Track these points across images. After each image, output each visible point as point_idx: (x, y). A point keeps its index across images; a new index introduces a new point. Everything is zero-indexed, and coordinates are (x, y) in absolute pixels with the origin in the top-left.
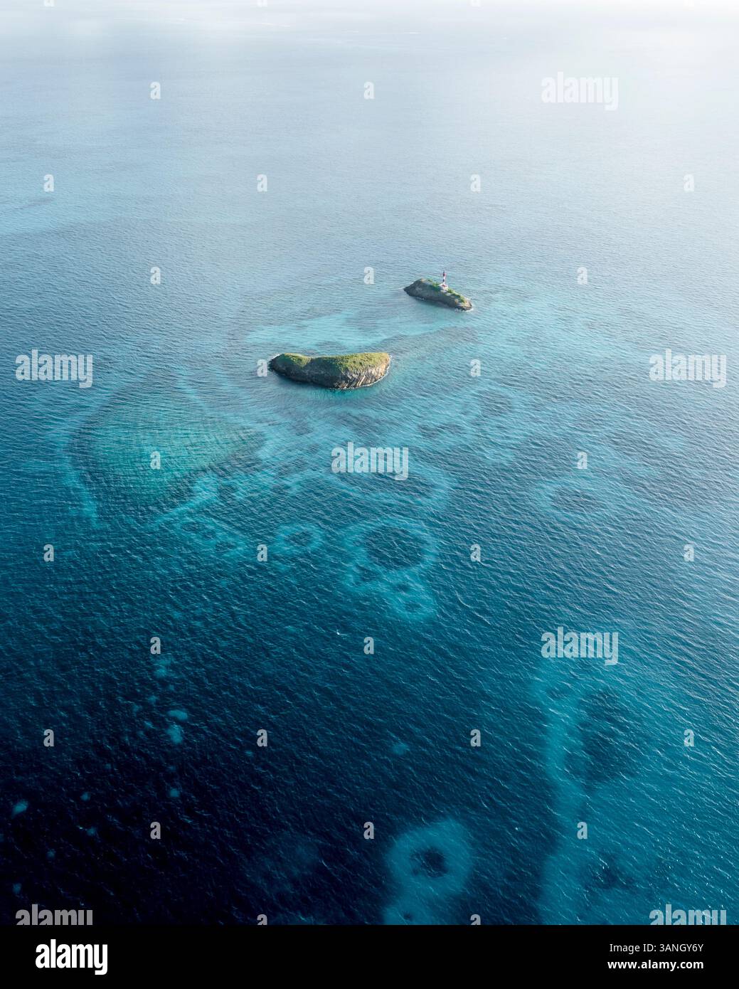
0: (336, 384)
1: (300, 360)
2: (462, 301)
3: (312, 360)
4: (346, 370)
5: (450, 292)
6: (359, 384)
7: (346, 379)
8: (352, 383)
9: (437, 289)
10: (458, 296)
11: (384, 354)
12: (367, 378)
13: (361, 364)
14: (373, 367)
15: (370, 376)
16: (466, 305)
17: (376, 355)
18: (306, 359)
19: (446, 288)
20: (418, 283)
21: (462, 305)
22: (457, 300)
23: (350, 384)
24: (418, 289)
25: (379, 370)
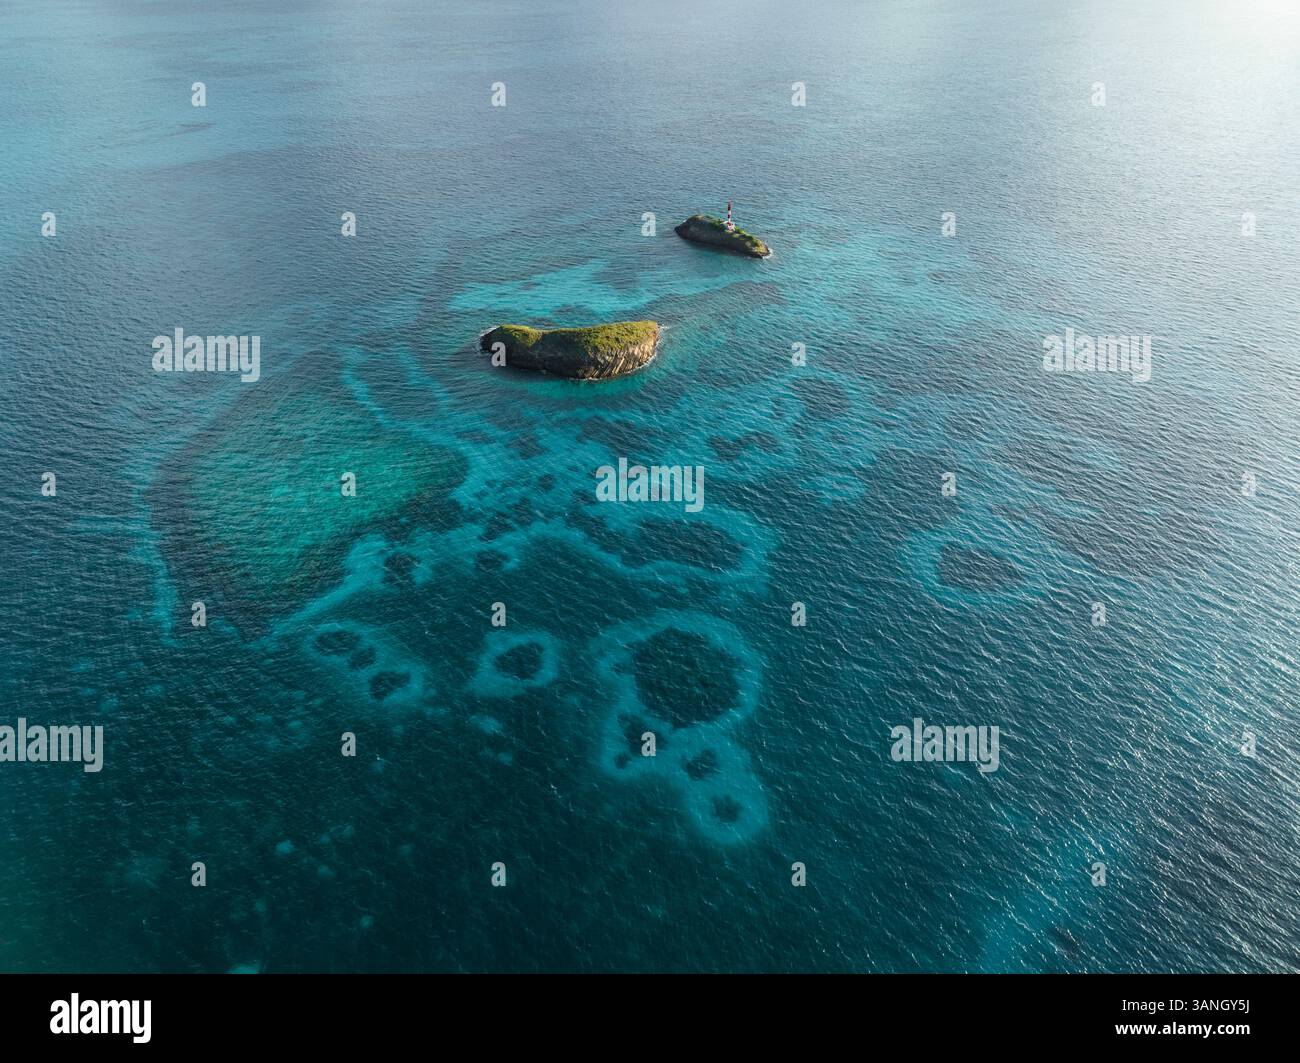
0: (580, 372)
1: (526, 335)
2: (756, 245)
3: (544, 335)
4: (596, 349)
5: (737, 232)
6: (616, 371)
7: (595, 363)
8: (604, 369)
9: (721, 228)
10: (750, 238)
11: (651, 324)
12: (627, 362)
13: (617, 339)
14: (635, 344)
15: (631, 358)
16: (762, 249)
17: (639, 325)
18: (535, 332)
19: (733, 227)
20: (693, 221)
21: (755, 250)
22: (748, 244)
23: (602, 371)
24: (692, 229)
25: (646, 349)
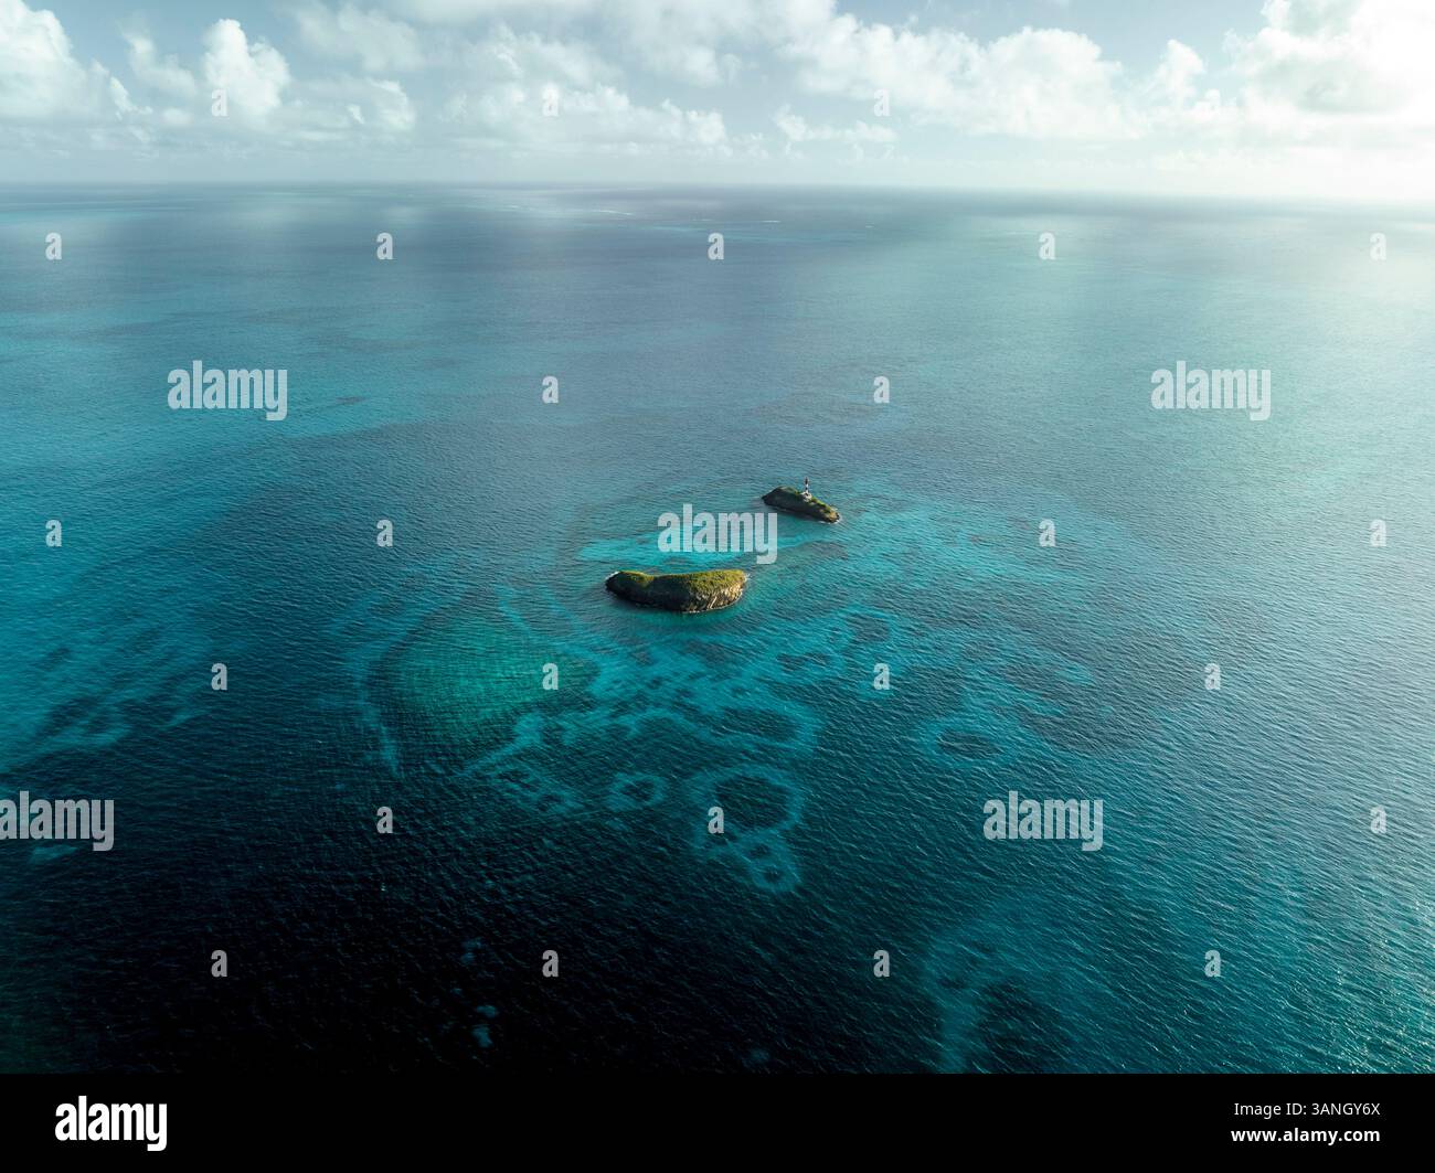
0: (683, 607)
1: (642, 578)
2: (828, 512)
3: (656, 579)
4: (695, 590)
5: (813, 501)
6: (710, 606)
7: (695, 601)
8: (701, 605)
9: (801, 498)
10: (823, 507)
11: (738, 572)
12: (719, 600)
13: (712, 583)
14: (725, 586)
15: (722, 597)
16: (833, 516)
17: (729, 572)
18: (648, 576)
19: (810, 497)
20: (778, 492)
21: (827, 516)
22: (822, 511)
23: (700, 606)
24: (777, 498)
25: (735, 590)
